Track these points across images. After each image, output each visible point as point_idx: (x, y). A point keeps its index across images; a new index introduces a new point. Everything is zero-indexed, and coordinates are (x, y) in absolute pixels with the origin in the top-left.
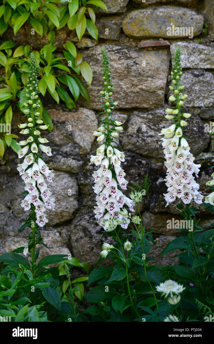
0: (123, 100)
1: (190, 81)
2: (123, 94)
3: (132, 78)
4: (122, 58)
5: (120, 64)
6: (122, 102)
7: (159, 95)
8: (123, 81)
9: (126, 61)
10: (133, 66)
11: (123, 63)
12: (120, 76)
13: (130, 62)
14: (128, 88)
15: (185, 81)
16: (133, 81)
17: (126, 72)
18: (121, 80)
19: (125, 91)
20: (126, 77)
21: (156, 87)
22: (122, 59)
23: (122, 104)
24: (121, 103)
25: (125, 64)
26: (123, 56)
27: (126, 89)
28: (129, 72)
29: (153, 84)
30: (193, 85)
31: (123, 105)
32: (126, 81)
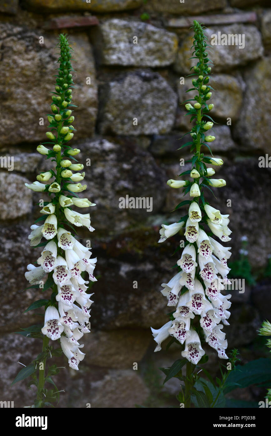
0: (30, 127)
1: (139, 90)
2: (31, 116)
3: (48, 86)
4: (31, 48)
5: (29, 60)
6: (29, 130)
7: (89, 115)
8: (31, 92)
9: (38, 54)
10: (48, 63)
11: (33, 59)
12: (27, 82)
13: (44, 55)
14: (39, 104)
15: (131, 89)
16: (48, 90)
17: (38, 74)
18: (29, 89)
19: (35, 110)
20: (37, 83)
21: (87, 102)
22: (30, 51)
23: (28, 135)
24: (27, 132)
25: (36, 60)
26: (32, 45)
27: (36, 106)
28: (43, 74)
29: (82, 96)
30: (143, 95)
31: (32, 135)
32: (35, 90)
